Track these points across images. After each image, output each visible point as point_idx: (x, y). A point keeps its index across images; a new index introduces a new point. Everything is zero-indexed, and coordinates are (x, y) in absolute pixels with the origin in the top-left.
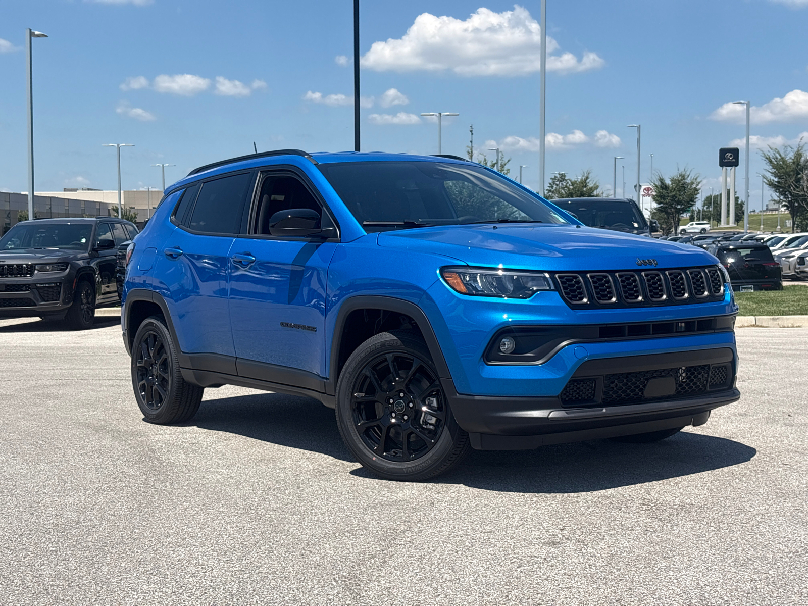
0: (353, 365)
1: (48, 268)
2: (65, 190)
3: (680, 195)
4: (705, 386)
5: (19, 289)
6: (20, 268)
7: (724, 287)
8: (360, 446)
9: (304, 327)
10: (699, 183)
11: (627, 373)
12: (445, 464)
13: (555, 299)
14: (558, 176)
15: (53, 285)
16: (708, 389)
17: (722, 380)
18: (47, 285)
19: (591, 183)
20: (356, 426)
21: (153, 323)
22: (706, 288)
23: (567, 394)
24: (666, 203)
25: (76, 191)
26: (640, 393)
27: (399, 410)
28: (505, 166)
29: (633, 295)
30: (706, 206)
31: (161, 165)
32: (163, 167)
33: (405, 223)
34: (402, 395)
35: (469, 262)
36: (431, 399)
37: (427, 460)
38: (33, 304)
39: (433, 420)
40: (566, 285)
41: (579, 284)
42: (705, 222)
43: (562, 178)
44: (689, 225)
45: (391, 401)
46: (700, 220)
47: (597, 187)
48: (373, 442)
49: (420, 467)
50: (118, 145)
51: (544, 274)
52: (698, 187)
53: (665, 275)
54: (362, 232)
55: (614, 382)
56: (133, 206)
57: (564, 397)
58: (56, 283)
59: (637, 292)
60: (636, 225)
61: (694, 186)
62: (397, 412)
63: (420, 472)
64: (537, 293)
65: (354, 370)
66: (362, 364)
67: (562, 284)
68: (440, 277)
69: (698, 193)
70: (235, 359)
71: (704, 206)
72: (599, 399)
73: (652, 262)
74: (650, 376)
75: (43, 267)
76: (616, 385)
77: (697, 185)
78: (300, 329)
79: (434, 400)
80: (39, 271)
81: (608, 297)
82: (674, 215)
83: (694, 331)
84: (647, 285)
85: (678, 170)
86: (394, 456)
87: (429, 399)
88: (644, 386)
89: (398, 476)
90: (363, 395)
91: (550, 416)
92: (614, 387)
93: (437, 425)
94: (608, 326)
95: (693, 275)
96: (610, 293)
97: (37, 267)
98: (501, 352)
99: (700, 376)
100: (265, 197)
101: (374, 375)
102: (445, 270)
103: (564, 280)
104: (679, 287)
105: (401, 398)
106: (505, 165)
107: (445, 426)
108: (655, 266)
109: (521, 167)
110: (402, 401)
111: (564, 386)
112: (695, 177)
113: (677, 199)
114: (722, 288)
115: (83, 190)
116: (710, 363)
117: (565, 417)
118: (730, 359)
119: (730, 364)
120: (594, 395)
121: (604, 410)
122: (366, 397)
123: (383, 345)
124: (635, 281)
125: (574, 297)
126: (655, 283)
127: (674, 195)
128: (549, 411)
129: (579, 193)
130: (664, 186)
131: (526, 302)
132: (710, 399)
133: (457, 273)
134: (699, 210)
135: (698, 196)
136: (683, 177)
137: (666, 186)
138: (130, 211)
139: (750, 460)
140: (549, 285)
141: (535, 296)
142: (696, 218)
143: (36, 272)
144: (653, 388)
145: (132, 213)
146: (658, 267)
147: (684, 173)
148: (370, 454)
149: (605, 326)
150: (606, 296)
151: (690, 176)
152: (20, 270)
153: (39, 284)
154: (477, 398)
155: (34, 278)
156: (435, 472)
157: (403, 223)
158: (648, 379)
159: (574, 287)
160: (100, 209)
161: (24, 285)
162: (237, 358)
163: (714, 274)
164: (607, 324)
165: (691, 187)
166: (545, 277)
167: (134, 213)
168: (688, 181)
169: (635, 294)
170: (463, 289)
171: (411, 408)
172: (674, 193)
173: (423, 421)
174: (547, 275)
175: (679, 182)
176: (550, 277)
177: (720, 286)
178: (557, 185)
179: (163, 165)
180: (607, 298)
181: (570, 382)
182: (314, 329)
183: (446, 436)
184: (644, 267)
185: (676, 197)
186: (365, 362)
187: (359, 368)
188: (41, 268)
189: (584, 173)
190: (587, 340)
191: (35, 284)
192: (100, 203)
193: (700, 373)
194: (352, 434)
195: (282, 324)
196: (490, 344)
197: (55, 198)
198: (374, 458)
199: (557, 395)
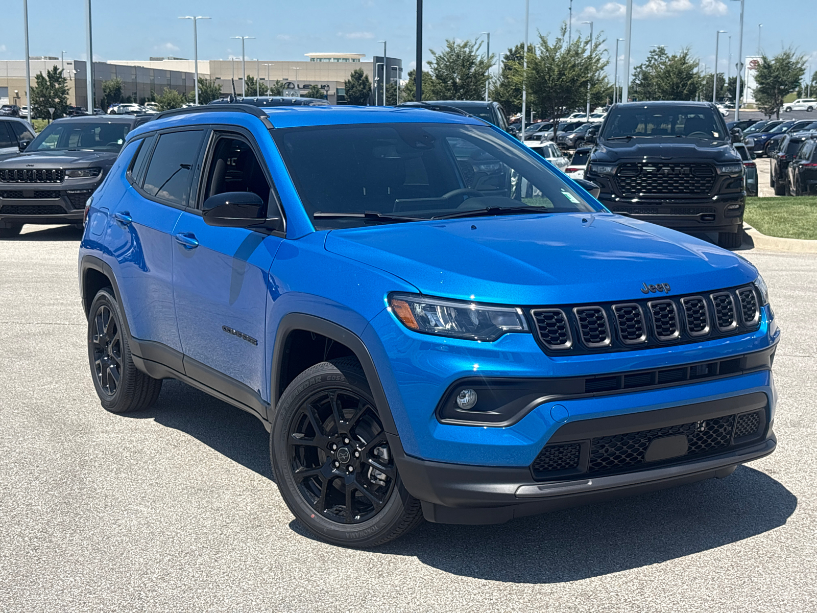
0: (290, 400)
1: (80, 172)
2: (151, 59)
3: (783, 76)
4: (728, 441)
5: (49, 195)
6: (49, 173)
7: (760, 313)
8: (298, 499)
9: (245, 337)
10: (805, 63)
11: (623, 435)
12: (395, 532)
13: (529, 344)
14: (658, 50)
15: (85, 191)
16: (733, 443)
17: (752, 429)
18: (78, 192)
19: (690, 60)
20: (293, 473)
21: (106, 297)
22: (735, 315)
23: (542, 463)
24: (768, 84)
25: (162, 60)
26: (639, 458)
27: (342, 459)
28: (600, 46)
29: (634, 333)
30: (815, 81)
31: (241, 38)
32: (243, 40)
33: (366, 215)
34: (347, 441)
35: (422, 287)
36: (381, 449)
37: (373, 526)
38: (63, 211)
39: (383, 477)
40: (544, 325)
41: (561, 322)
42: (813, 99)
43: (662, 52)
44: (795, 102)
45: (335, 447)
46: (807, 97)
47: (697, 65)
48: (313, 495)
49: (365, 533)
50: (195, 18)
51: (516, 310)
52: (803, 67)
53: (679, 304)
54: (310, 228)
55: (604, 446)
56: (219, 77)
57: (537, 467)
58: (88, 190)
59: (639, 329)
60: (716, 135)
61: (799, 66)
62: (341, 462)
63: (366, 539)
64: (506, 335)
65: (290, 406)
66: (300, 399)
67: (538, 322)
68: (387, 305)
69: (803, 74)
70: (182, 356)
71: (813, 81)
72: (584, 468)
73: (662, 287)
74: (652, 435)
75: (74, 172)
76: (607, 451)
77: (803, 65)
78: (242, 338)
79: (385, 451)
80: (69, 176)
81: (600, 338)
82: (777, 96)
83: (716, 375)
84: (654, 319)
85: (783, 49)
86: (337, 514)
87: (378, 449)
88: (645, 449)
89: (340, 541)
90: (302, 435)
91: (518, 493)
92: (604, 452)
93: (387, 481)
94: (597, 377)
95: (718, 301)
96: (603, 332)
97: (67, 172)
98: (460, 408)
99: (721, 430)
100: (219, 162)
101: (313, 413)
102: (394, 297)
103: (542, 317)
104: (698, 319)
105: (346, 445)
106: (600, 44)
107: (396, 486)
108: (667, 293)
109: (618, 40)
110: (346, 449)
111: (538, 452)
112: (801, 57)
113: (780, 79)
114: (757, 314)
115: (169, 59)
116: (736, 413)
117: (538, 494)
118: (764, 404)
119: (764, 410)
120: (577, 463)
121: (590, 483)
122: (305, 439)
123: (324, 378)
124: (638, 315)
125: (554, 340)
126: (665, 316)
127: (777, 75)
128: (516, 486)
129: (677, 70)
130: (767, 66)
131: (489, 346)
132: (733, 458)
133: (407, 301)
134: (807, 86)
135: (802, 77)
136: (788, 57)
137: (769, 65)
138: (214, 83)
139: (784, 523)
140: (522, 325)
141: (503, 339)
142: (803, 94)
143: (66, 177)
144: (657, 450)
145: (216, 85)
146: (670, 294)
147: (788, 52)
148: (308, 510)
149: (594, 377)
150: (597, 336)
151: (795, 55)
152: (49, 175)
153: (70, 190)
154: (427, 463)
155: (64, 184)
156: (383, 540)
157: (363, 216)
158: (650, 440)
159: (554, 327)
160: (185, 79)
161: (55, 191)
162: (184, 355)
163: (747, 296)
164: (595, 375)
165: (796, 66)
166: (517, 313)
167: (219, 85)
168: (793, 60)
169: (637, 332)
170: (415, 325)
171: (357, 458)
172: (777, 73)
173: (371, 475)
174: (519, 311)
175: (783, 60)
176: (524, 314)
177: (754, 311)
178: (655, 60)
179: (243, 38)
180: (598, 339)
181: (545, 448)
182: (255, 342)
183: (395, 500)
184: (651, 295)
185: (780, 78)
186: (303, 397)
187: (296, 404)
188: (72, 173)
189: (683, 49)
190: (569, 396)
191: (66, 191)
192: (185, 73)
193: (722, 426)
194: (288, 484)
195: (225, 329)
196: (445, 396)
197: (139, 67)
198: (313, 516)
199: (527, 465)
